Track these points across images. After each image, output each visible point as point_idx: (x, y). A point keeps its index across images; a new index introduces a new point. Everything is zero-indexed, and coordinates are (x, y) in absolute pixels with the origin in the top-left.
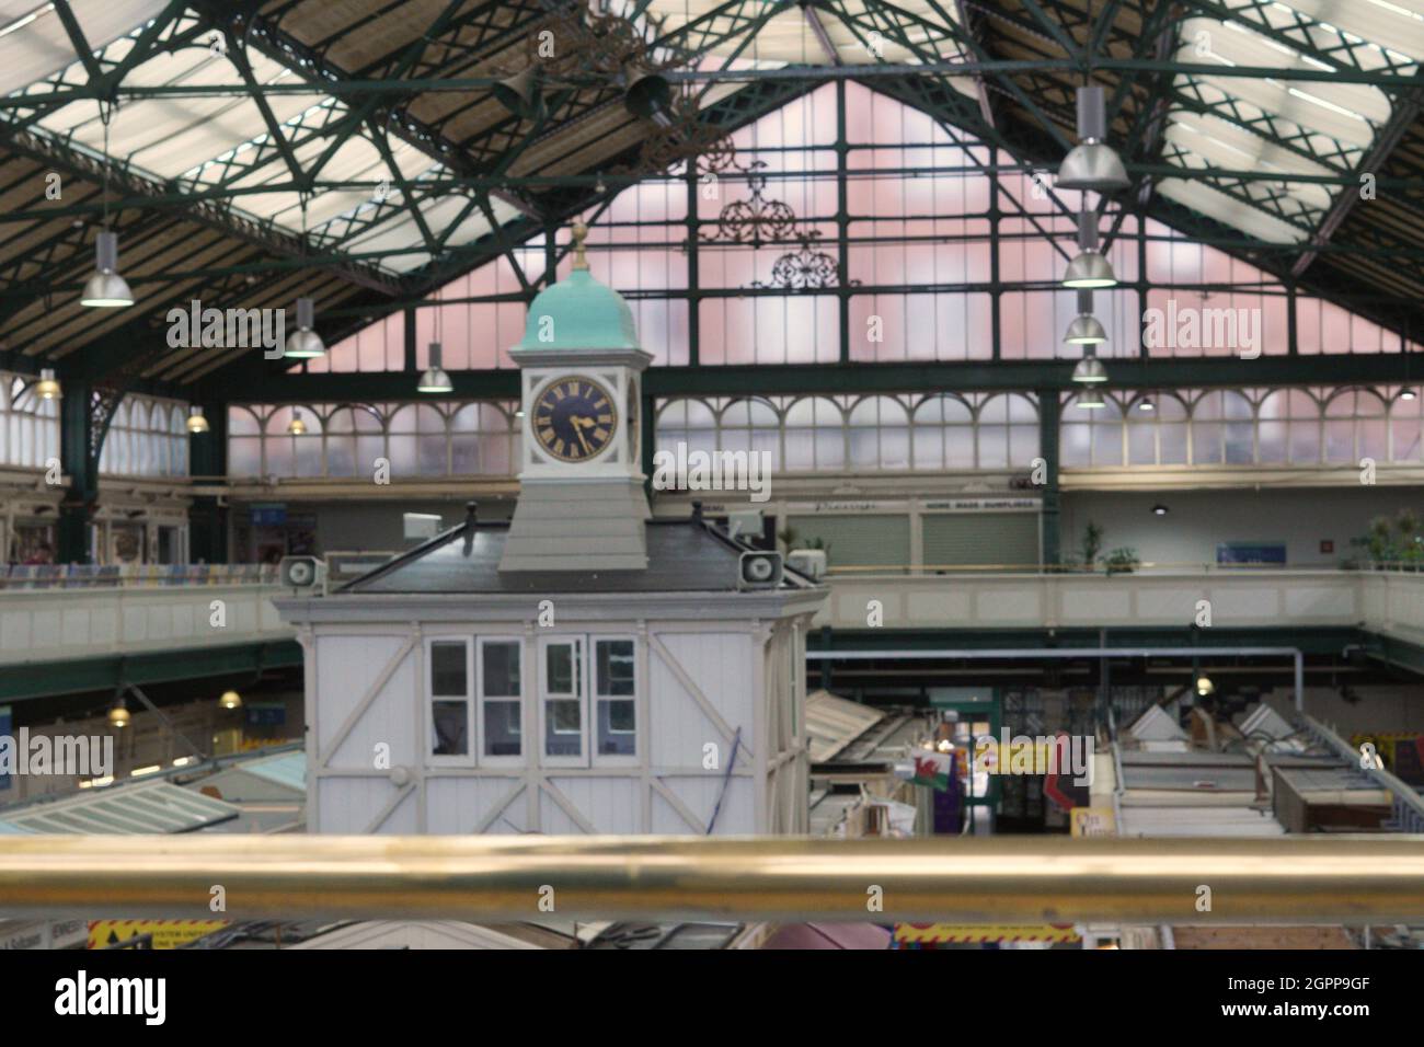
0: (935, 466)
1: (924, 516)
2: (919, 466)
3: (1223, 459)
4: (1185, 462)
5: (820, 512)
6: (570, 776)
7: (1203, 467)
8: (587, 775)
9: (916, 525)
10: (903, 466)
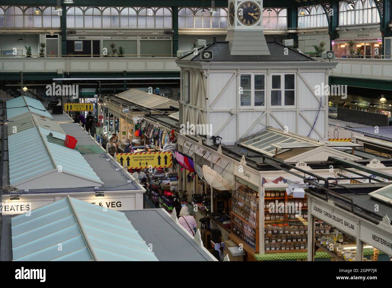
0: (144, 27)
1: (141, 41)
2: (140, 27)
3: (220, 27)
4: (210, 28)
5: (112, 39)
6: (278, 111)
7: (214, 29)
8: (282, 111)
9: (139, 43)
10: (135, 27)
